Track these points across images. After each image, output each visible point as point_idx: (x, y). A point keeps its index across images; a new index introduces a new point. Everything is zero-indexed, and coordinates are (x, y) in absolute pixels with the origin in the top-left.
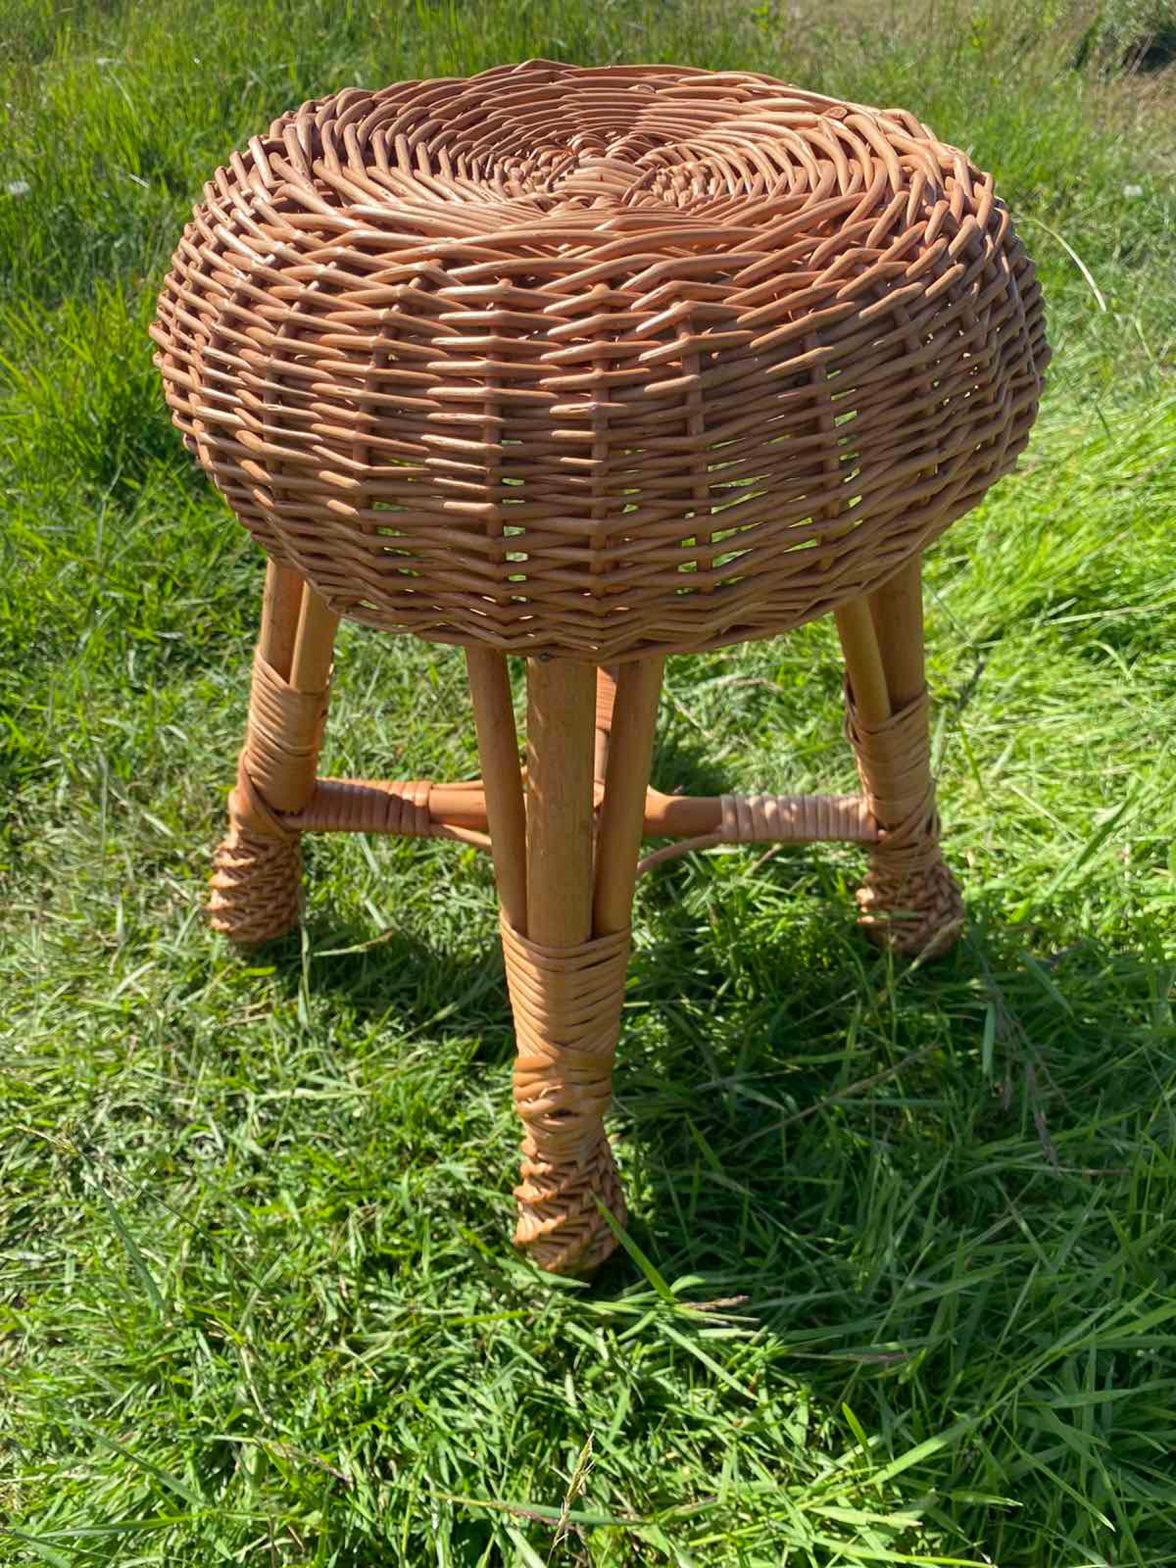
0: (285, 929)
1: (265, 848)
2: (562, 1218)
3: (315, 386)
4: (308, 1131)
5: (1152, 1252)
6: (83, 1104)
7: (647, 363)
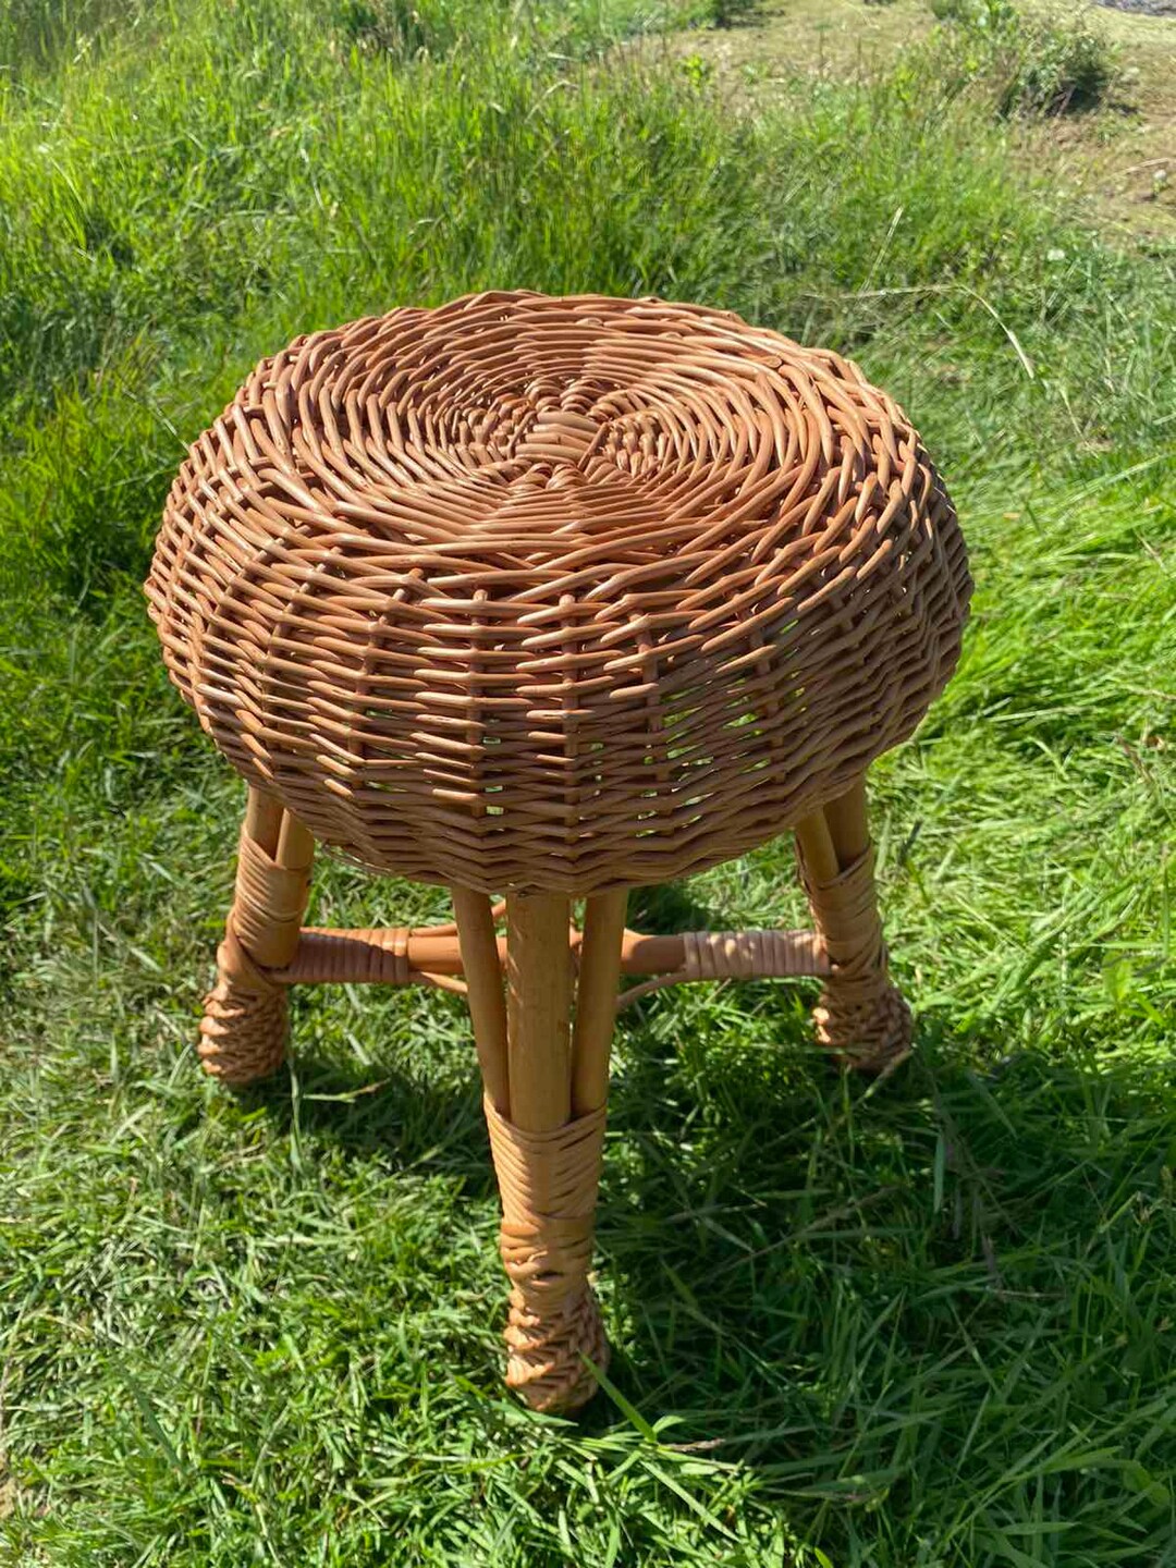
0: (273, 1070)
1: (254, 999)
2: (550, 1364)
3: (311, 683)
4: (307, 1275)
5: (1093, 1369)
6: (89, 1250)
7: (612, 672)
